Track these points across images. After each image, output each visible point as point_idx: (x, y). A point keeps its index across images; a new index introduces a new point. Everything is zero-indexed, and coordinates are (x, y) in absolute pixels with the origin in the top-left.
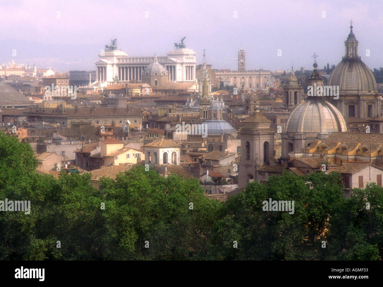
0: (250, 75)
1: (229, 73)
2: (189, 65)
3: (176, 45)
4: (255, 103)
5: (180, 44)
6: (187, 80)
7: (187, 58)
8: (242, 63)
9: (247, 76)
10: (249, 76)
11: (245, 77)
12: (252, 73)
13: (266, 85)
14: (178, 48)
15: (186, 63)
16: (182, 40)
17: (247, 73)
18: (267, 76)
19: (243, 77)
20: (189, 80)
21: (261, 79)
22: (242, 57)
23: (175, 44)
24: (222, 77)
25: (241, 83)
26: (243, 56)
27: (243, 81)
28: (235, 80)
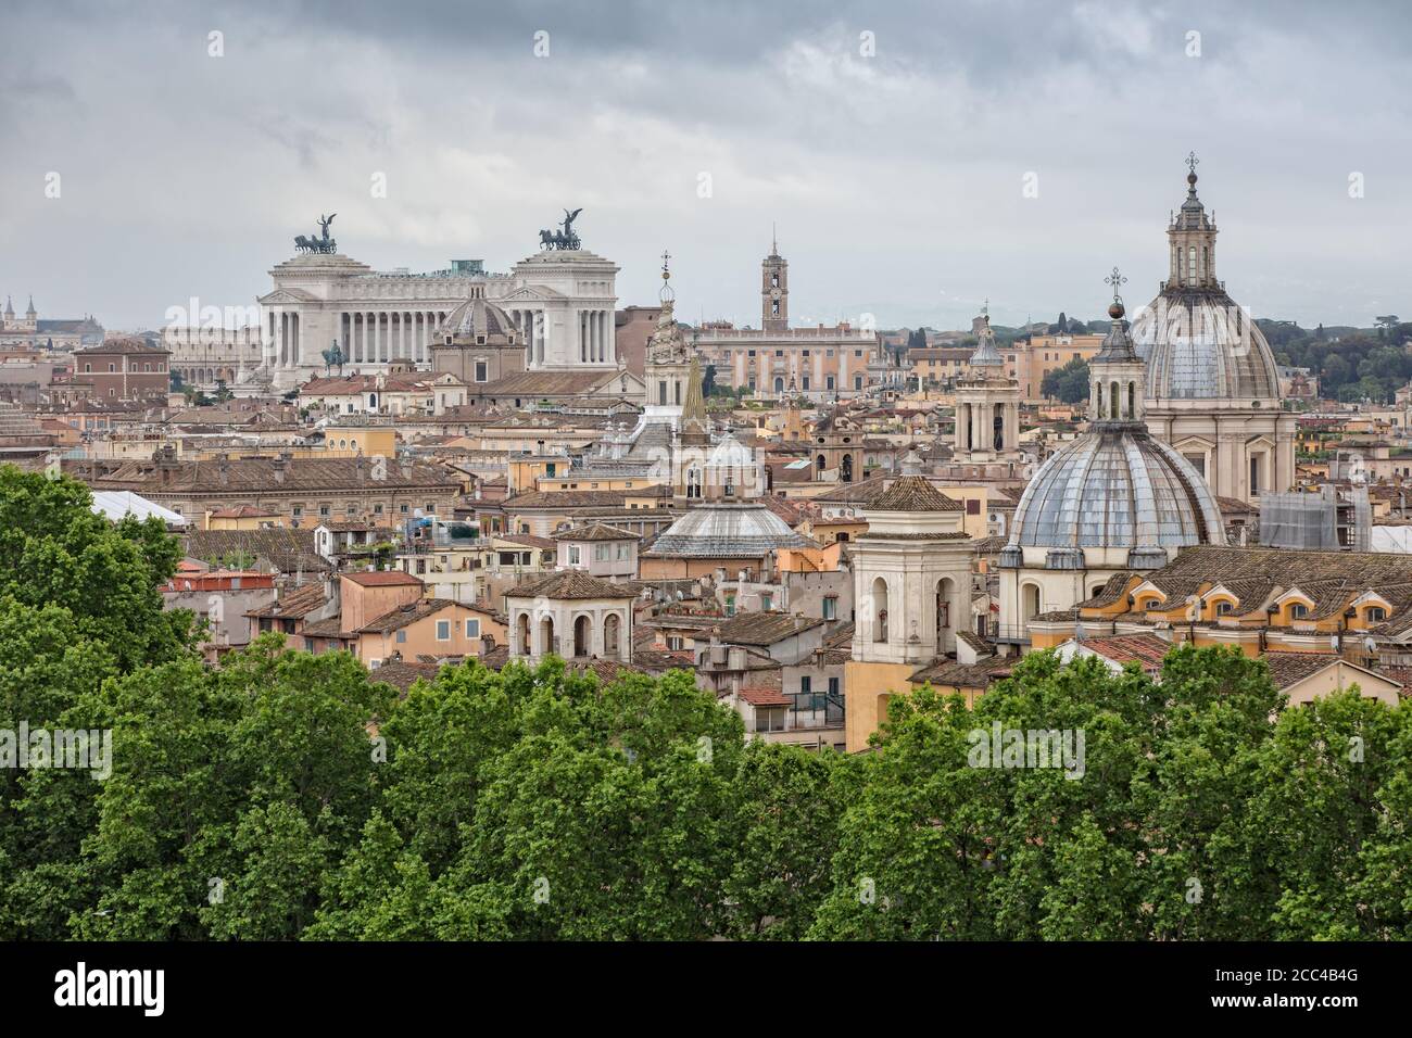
0: (804, 343)
1: (731, 339)
2: (590, 310)
3: (546, 237)
4: (845, 445)
5: (559, 232)
6: (584, 360)
7: (585, 283)
8: (776, 302)
9: (794, 348)
10: (801, 349)
11: (785, 349)
12: (810, 339)
13: (858, 380)
14: (555, 248)
15: (582, 301)
16: (569, 220)
17: (793, 339)
18: (864, 349)
19: (779, 353)
20: (593, 360)
21: (843, 358)
22: (775, 282)
23: (542, 233)
24: (707, 351)
25: (772, 374)
26: (781, 277)
27: (779, 364)
28: (752, 362)
